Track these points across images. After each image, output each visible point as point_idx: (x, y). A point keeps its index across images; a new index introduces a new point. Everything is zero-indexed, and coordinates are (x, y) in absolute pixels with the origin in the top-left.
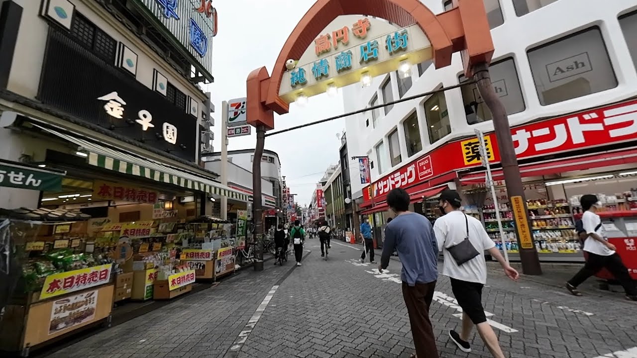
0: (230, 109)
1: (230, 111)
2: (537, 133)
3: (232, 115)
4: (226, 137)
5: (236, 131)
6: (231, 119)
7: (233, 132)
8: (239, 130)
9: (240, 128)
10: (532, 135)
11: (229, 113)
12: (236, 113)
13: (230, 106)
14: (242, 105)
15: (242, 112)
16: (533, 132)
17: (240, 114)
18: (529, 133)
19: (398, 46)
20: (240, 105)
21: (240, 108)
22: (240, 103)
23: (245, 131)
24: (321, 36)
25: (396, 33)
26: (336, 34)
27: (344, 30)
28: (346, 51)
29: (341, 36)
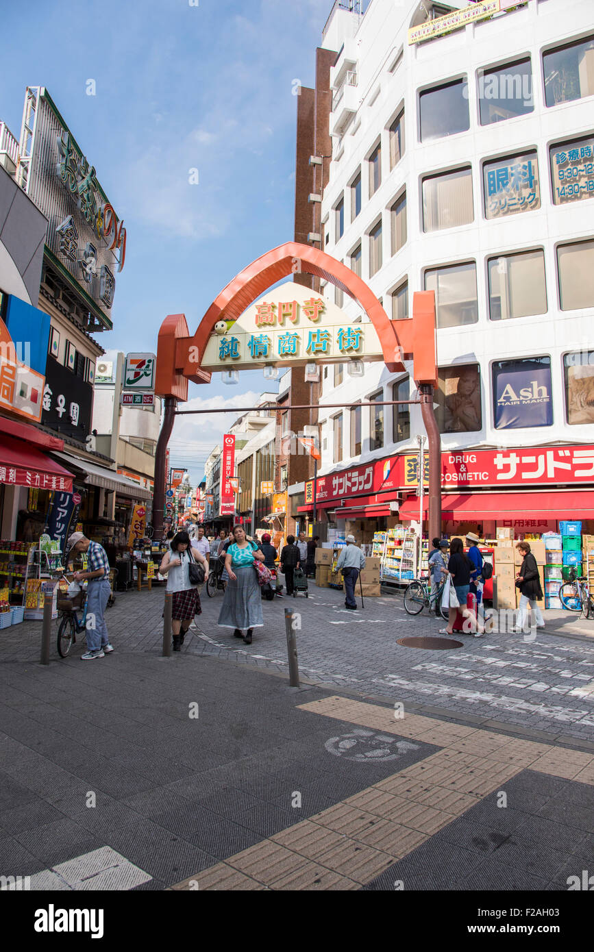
0: (130, 366)
1: (129, 370)
2: (526, 460)
3: (131, 376)
4: (120, 404)
5: (135, 400)
6: (130, 382)
7: (131, 399)
8: (139, 397)
9: (141, 396)
10: (521, 460)
11: (127, 372)
12: (137, 374)
13: (129, 362)
14: (147, 363)
15: (145, 373)
16: (523, 458)
17: (143, 375)
18: (518, 458)
19: (349, 345)
20: (143, 363)
21: (144, 367)
22: (145, 361)
23: (148, 401)
24: (265, 303)
25: (349, 329)
26: (283, 306)
27: (294, 305)
28: (292, 332)
29: (289, 311)
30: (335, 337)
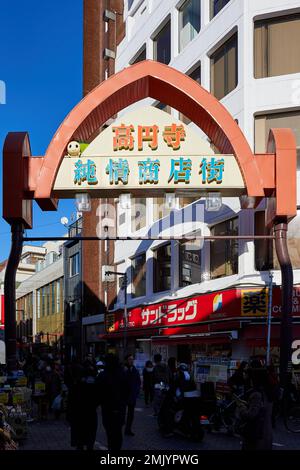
19: (213, 176)
24: (123, 125)
25: (213, 159)
26: (142, 130)
27: (154, 129)
28: (153, 159)
29: (148, 135)
30: (195, 168)
